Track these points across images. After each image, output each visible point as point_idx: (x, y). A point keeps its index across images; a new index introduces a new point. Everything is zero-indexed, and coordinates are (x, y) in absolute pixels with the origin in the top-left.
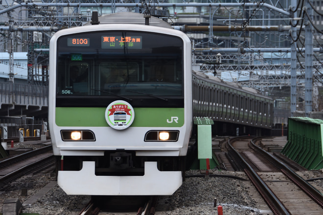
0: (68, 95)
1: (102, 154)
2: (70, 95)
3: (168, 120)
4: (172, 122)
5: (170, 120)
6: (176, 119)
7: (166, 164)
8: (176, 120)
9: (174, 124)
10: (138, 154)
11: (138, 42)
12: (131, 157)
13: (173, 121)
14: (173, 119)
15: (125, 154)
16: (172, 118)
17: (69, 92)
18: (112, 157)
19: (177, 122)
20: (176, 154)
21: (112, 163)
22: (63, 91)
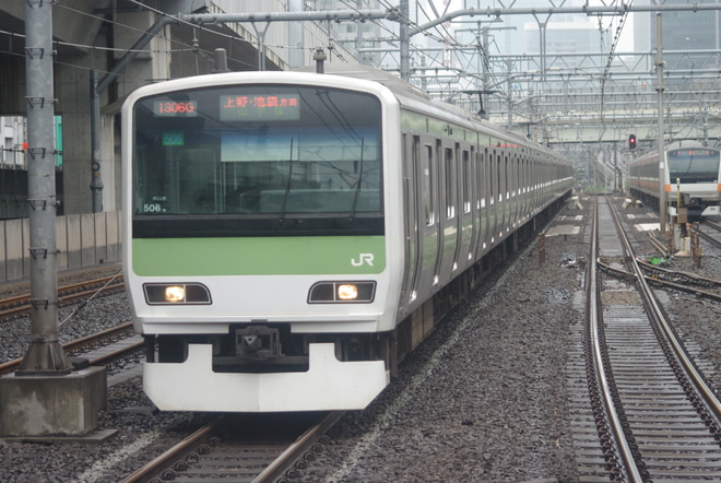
0: (155, 213)
1: (225, 331)
2: (161, 213)
3: (353, 261)
4: (361, 263)
5: (357, 261)
6: (370, 259)
7: (353, 347)
8: (369, 261)
9: (365, 269)
10: (294, 330)
11: (292, 107)
12: (278, 336)
13: (364, 261)
14: (364, 258)
15: (265, 331)
16: (362, 255)
17: (157, 208)
18: (240, 336)
19: (371, 264)
20: (371, 328)
21: (239, 349)
22: (146, 206)
